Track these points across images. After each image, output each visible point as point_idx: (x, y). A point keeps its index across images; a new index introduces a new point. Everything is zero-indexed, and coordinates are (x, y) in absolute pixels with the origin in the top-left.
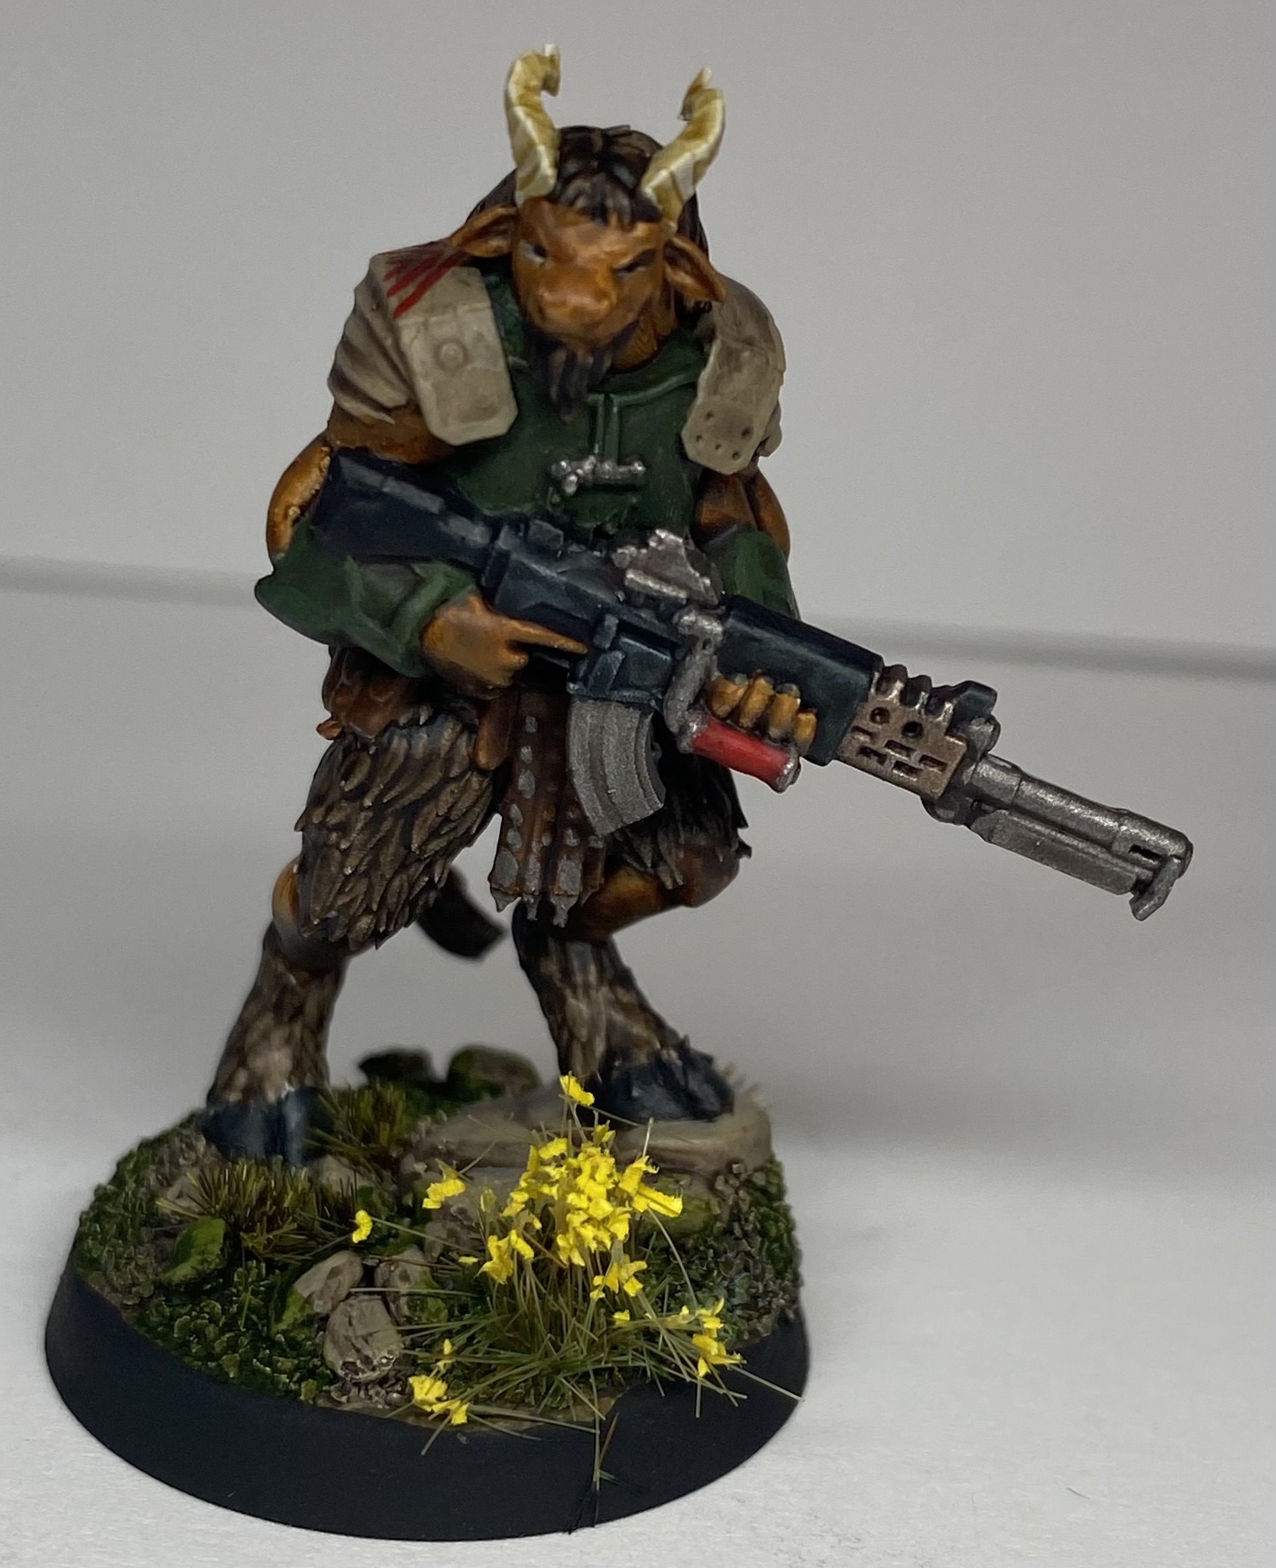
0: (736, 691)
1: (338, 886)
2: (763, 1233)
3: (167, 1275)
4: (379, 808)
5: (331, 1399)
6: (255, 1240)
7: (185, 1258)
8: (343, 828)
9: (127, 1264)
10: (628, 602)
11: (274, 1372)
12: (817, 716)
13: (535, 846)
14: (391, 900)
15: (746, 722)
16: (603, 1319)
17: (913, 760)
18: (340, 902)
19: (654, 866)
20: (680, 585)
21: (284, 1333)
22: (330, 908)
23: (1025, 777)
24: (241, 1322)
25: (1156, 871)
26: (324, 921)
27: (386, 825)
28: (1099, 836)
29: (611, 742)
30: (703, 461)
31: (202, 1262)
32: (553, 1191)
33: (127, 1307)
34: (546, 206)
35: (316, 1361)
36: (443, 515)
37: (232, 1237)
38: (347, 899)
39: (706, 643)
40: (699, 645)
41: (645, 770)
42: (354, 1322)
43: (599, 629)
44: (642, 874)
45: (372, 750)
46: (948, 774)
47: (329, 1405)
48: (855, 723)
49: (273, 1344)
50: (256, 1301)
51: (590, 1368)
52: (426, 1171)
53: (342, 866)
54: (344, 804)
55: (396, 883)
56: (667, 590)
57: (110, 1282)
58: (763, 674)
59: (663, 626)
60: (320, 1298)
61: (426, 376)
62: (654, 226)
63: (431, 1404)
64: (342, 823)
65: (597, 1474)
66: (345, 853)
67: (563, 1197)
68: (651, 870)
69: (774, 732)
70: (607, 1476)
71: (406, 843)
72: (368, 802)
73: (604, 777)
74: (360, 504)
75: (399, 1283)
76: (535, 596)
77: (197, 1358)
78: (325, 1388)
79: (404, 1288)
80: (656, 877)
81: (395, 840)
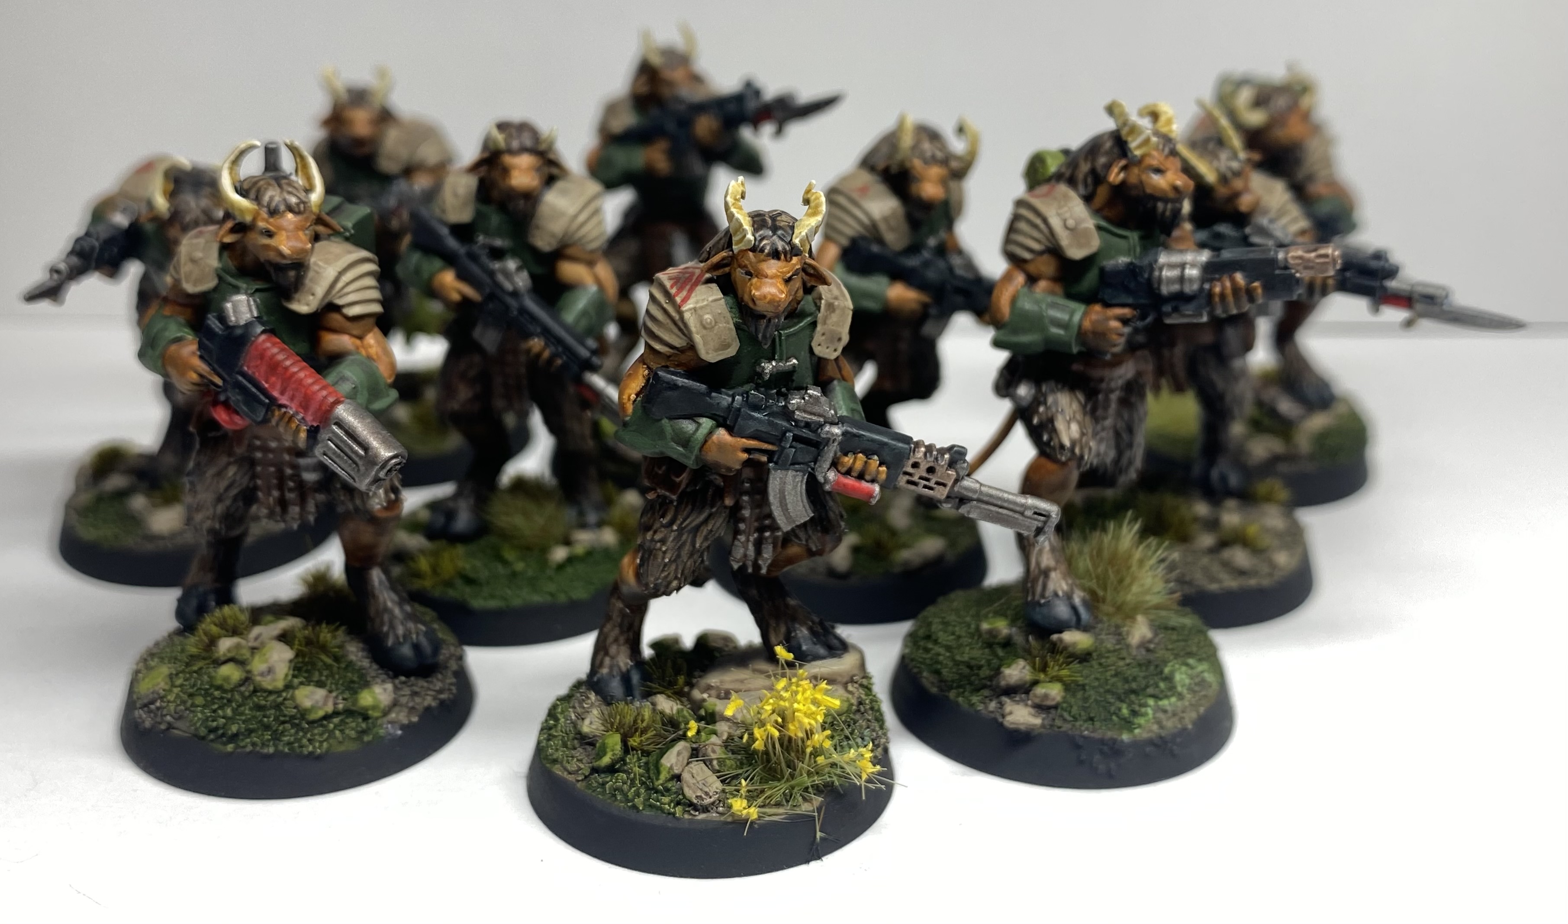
0: (849, 461)
1: (661, 568)
2: (872, 709)
3: (597, 763)
4: (681, 530)
5: (691, 814)
6: (634, 742)
7: (605, 754)
8: (663, 541)
9: (572, 760)
10: (796, 426)
11: (661, 804)
12: (886, 467)
13: (751, 539)
14: (686, 572)
15: (855, 474)
16: (813, 761)
17: (932, 484)
18: (663, 575)
19: (807, 541)
20: (820, 415)
21: (662, 785)
22: (657, 579)
23: (981, 485)
24: (637, 782)
25: (1045, 523)
26: (656, 585)
27: (684, 537)
28: (1018, 509)
29: (789, 487)
30: (821, 355)
31: (613, 755)
32: (787, 704)
33: (578, 781)
34: (751, 254)
35: (681, 797)
36: (709, 394)
37: (624, 742)
38: (666, 573)
39: (834, 441)
40: (831, 441)
41: (805, 500)
42: (695, 775)
43: (784, 439)
44: (799, 545)
45: (675, 504)
46: (948, 488)
47: (690, 817)
48: (904, 469)
49: (657, 791)
50: (641, 771)
51: (809, 784)
52: (708, 697)
53: (664, 558)
54: (663, 529)
55: (689, 563)
56: (815, 418)
57: (566, 769)
58: (860, 452)
59: (814, 435)
60: (676, 766)
61: (698, 333)
62: (800, 257)
63: (741, 811)
64: (662, 538)
65: (819, 834)
66: (665, 552)
67: (792, 706)
68: (804, 542)
69: (868, 477)
70: (823, 835)
71: (693, 544)
72: (675, 528)
73: (786, 505)
74: (669, 393)
75: (712, 754)
76: (752, 427)
77: (621, 802)
78: (687, 809)
79: (713, 756)
80: (807, 545)
81: (688, 544)
